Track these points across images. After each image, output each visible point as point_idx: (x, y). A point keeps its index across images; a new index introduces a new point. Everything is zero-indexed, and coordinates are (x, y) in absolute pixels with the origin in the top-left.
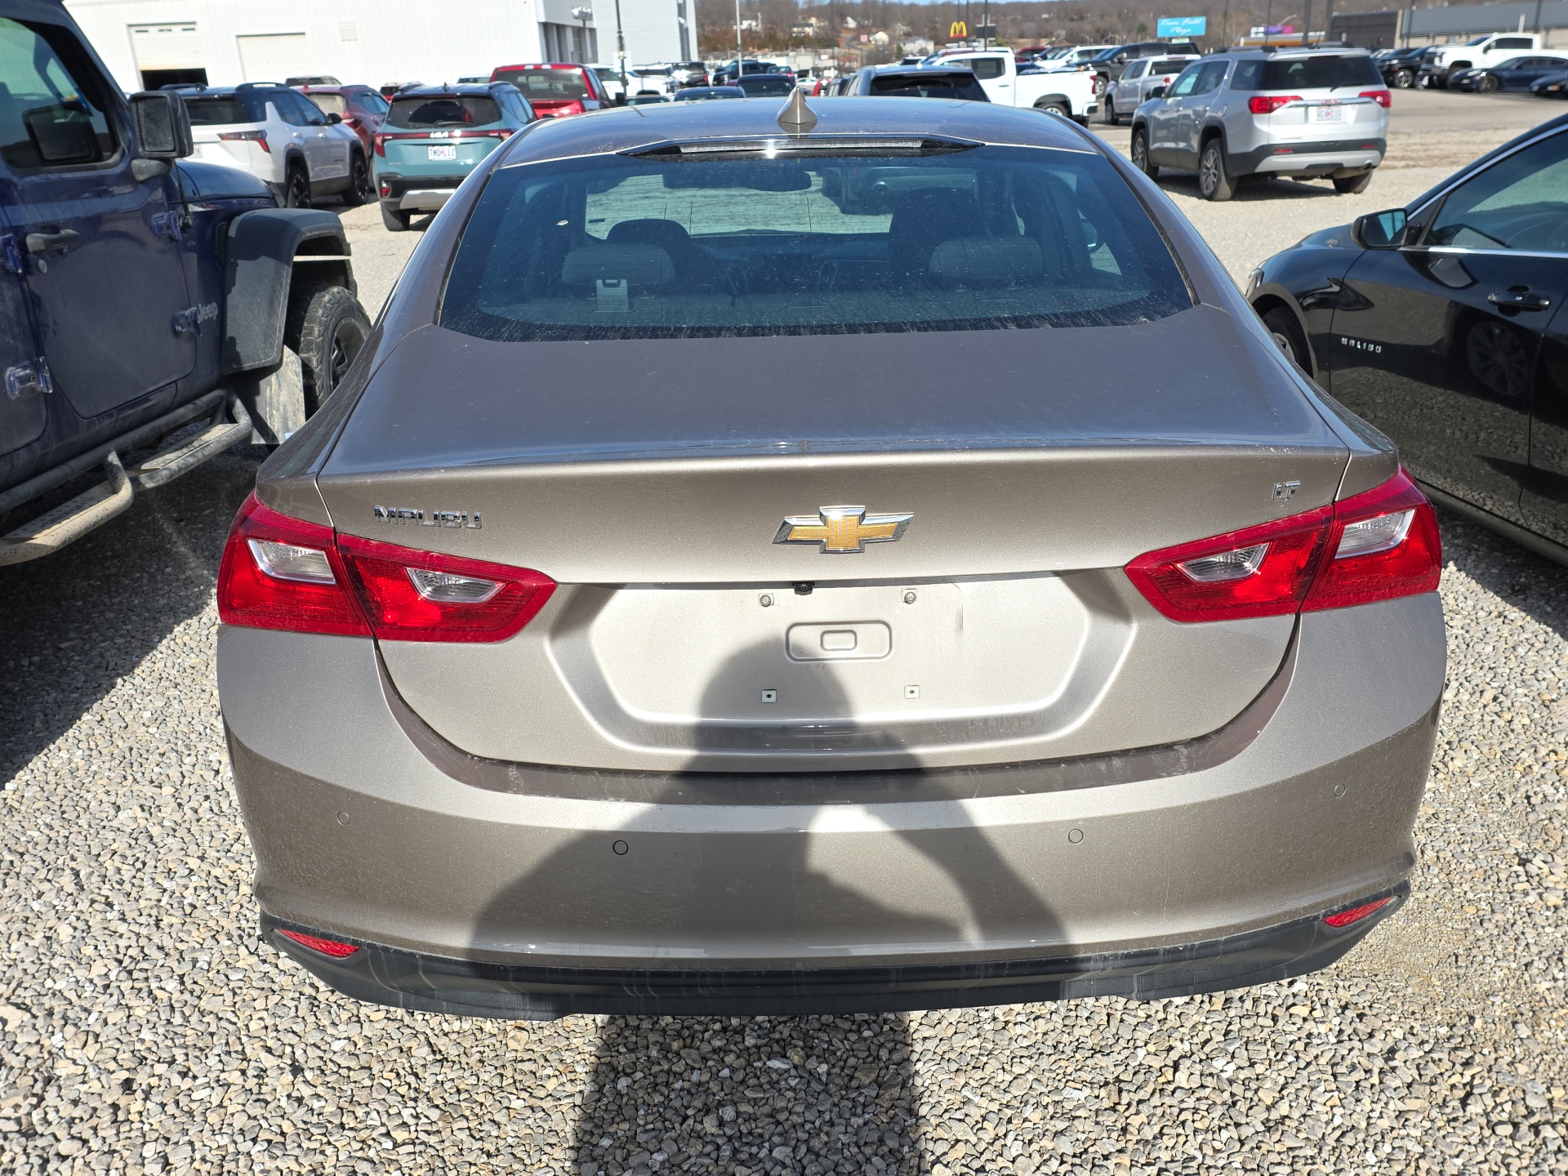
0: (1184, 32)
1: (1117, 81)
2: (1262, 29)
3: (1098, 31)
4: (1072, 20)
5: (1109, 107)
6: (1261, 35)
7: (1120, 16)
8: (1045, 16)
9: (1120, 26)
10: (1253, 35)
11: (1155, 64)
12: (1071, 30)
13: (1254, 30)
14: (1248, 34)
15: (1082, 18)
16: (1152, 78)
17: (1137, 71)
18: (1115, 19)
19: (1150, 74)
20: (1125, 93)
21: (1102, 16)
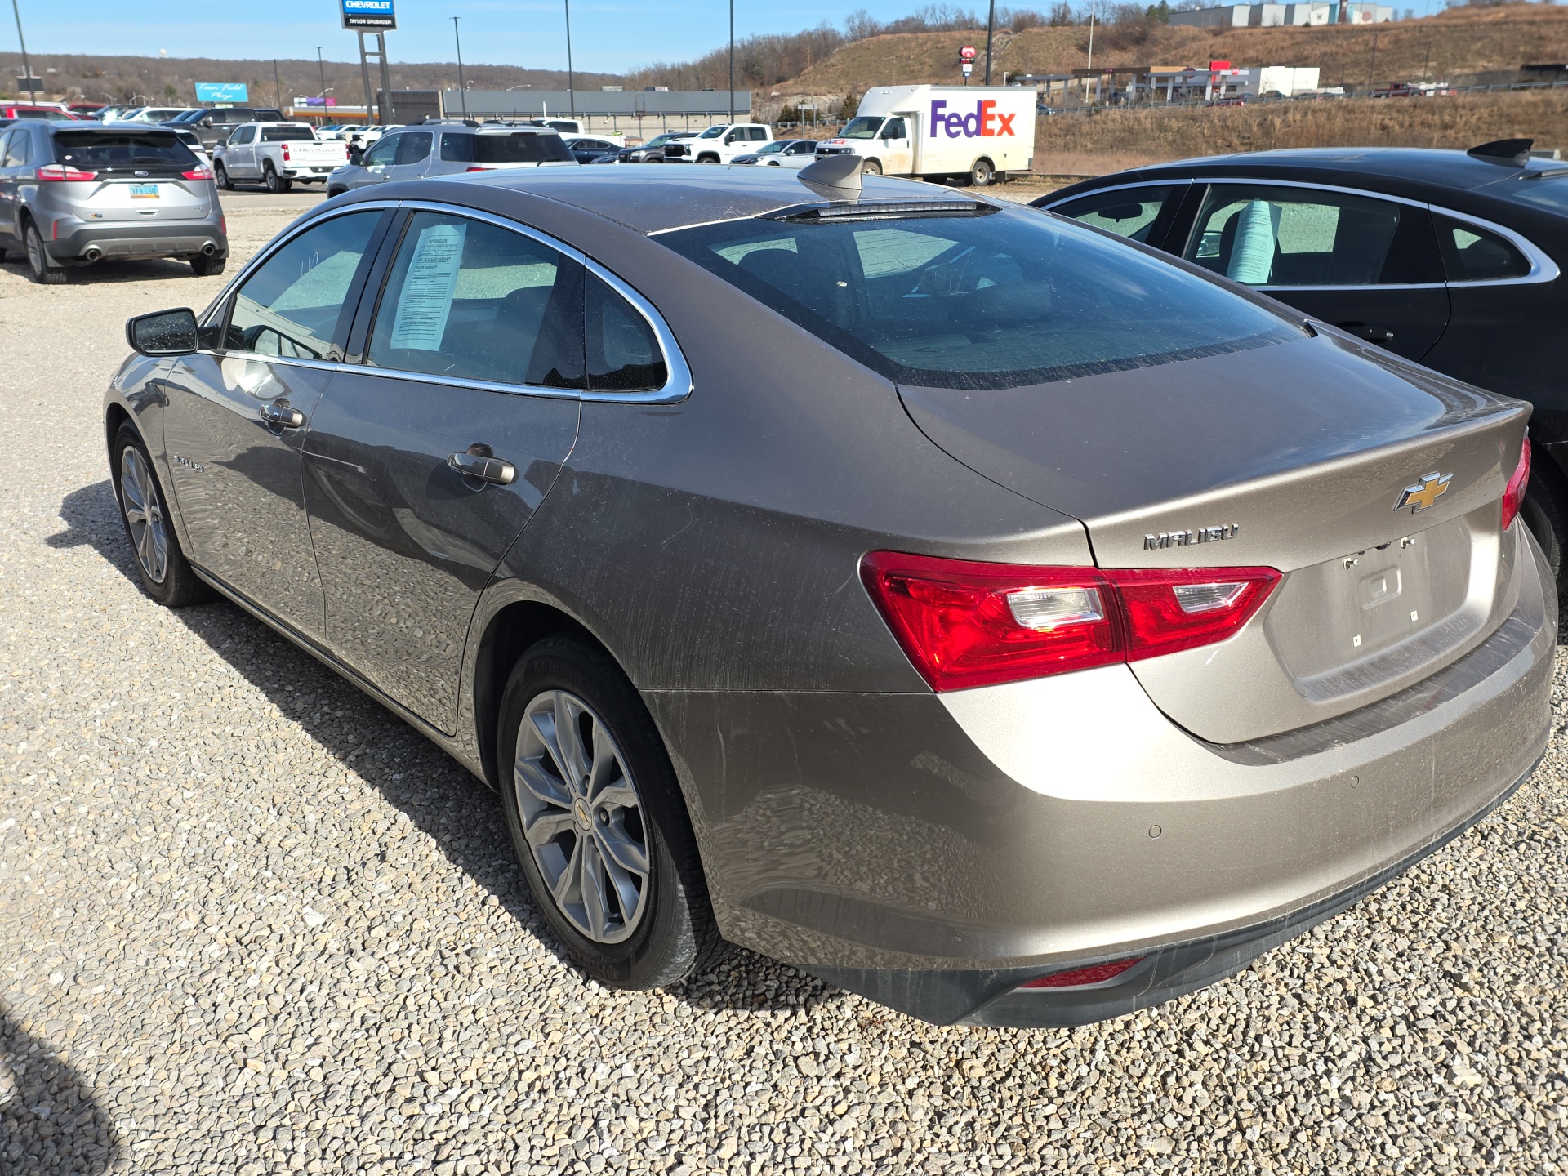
0: (226, 98)
1: (224, 145)
2: (304, 100)
3: (120, 90)
4: (85, 76)
5: (221, 172)
6: (305, 105)
7: (140, 75)
8: (52, 70)
9: (144, 87)
10: (297, 105)
11: (265, 131)
12: (88, 87)
13: (296, 100)
14: (293, 104)
15: (97, 76)
16: (263, 144)
17: (247, 136)
18: (136, 79)
19: (262, 140)
20: (235, 158)
21: (120, 75)
